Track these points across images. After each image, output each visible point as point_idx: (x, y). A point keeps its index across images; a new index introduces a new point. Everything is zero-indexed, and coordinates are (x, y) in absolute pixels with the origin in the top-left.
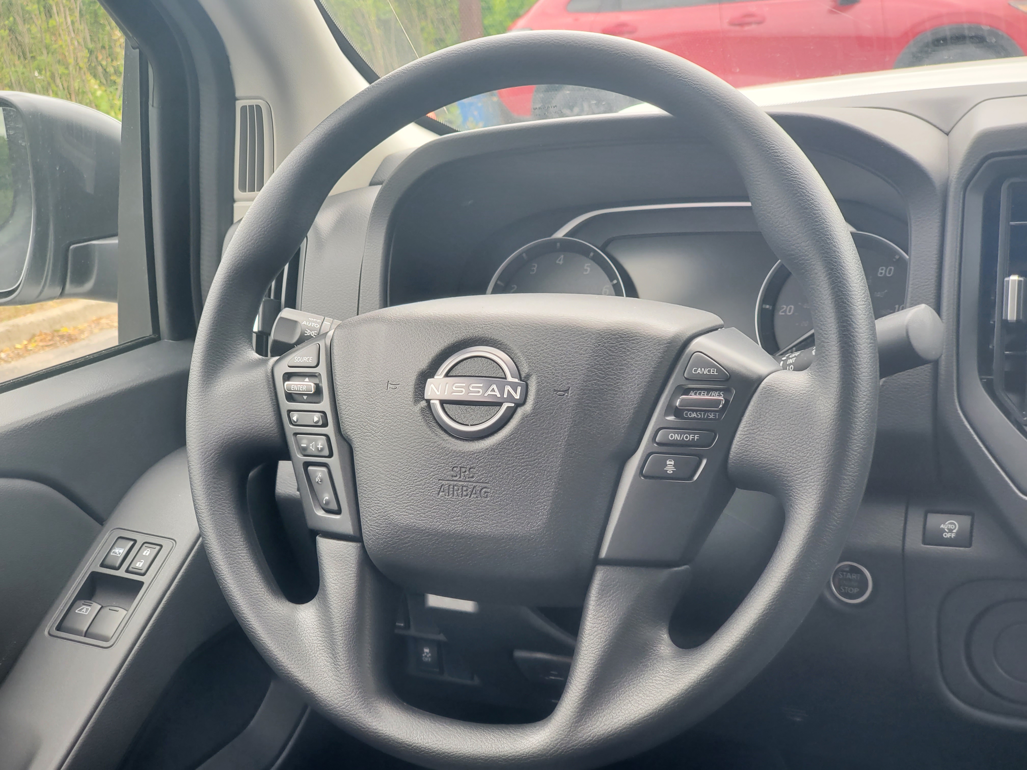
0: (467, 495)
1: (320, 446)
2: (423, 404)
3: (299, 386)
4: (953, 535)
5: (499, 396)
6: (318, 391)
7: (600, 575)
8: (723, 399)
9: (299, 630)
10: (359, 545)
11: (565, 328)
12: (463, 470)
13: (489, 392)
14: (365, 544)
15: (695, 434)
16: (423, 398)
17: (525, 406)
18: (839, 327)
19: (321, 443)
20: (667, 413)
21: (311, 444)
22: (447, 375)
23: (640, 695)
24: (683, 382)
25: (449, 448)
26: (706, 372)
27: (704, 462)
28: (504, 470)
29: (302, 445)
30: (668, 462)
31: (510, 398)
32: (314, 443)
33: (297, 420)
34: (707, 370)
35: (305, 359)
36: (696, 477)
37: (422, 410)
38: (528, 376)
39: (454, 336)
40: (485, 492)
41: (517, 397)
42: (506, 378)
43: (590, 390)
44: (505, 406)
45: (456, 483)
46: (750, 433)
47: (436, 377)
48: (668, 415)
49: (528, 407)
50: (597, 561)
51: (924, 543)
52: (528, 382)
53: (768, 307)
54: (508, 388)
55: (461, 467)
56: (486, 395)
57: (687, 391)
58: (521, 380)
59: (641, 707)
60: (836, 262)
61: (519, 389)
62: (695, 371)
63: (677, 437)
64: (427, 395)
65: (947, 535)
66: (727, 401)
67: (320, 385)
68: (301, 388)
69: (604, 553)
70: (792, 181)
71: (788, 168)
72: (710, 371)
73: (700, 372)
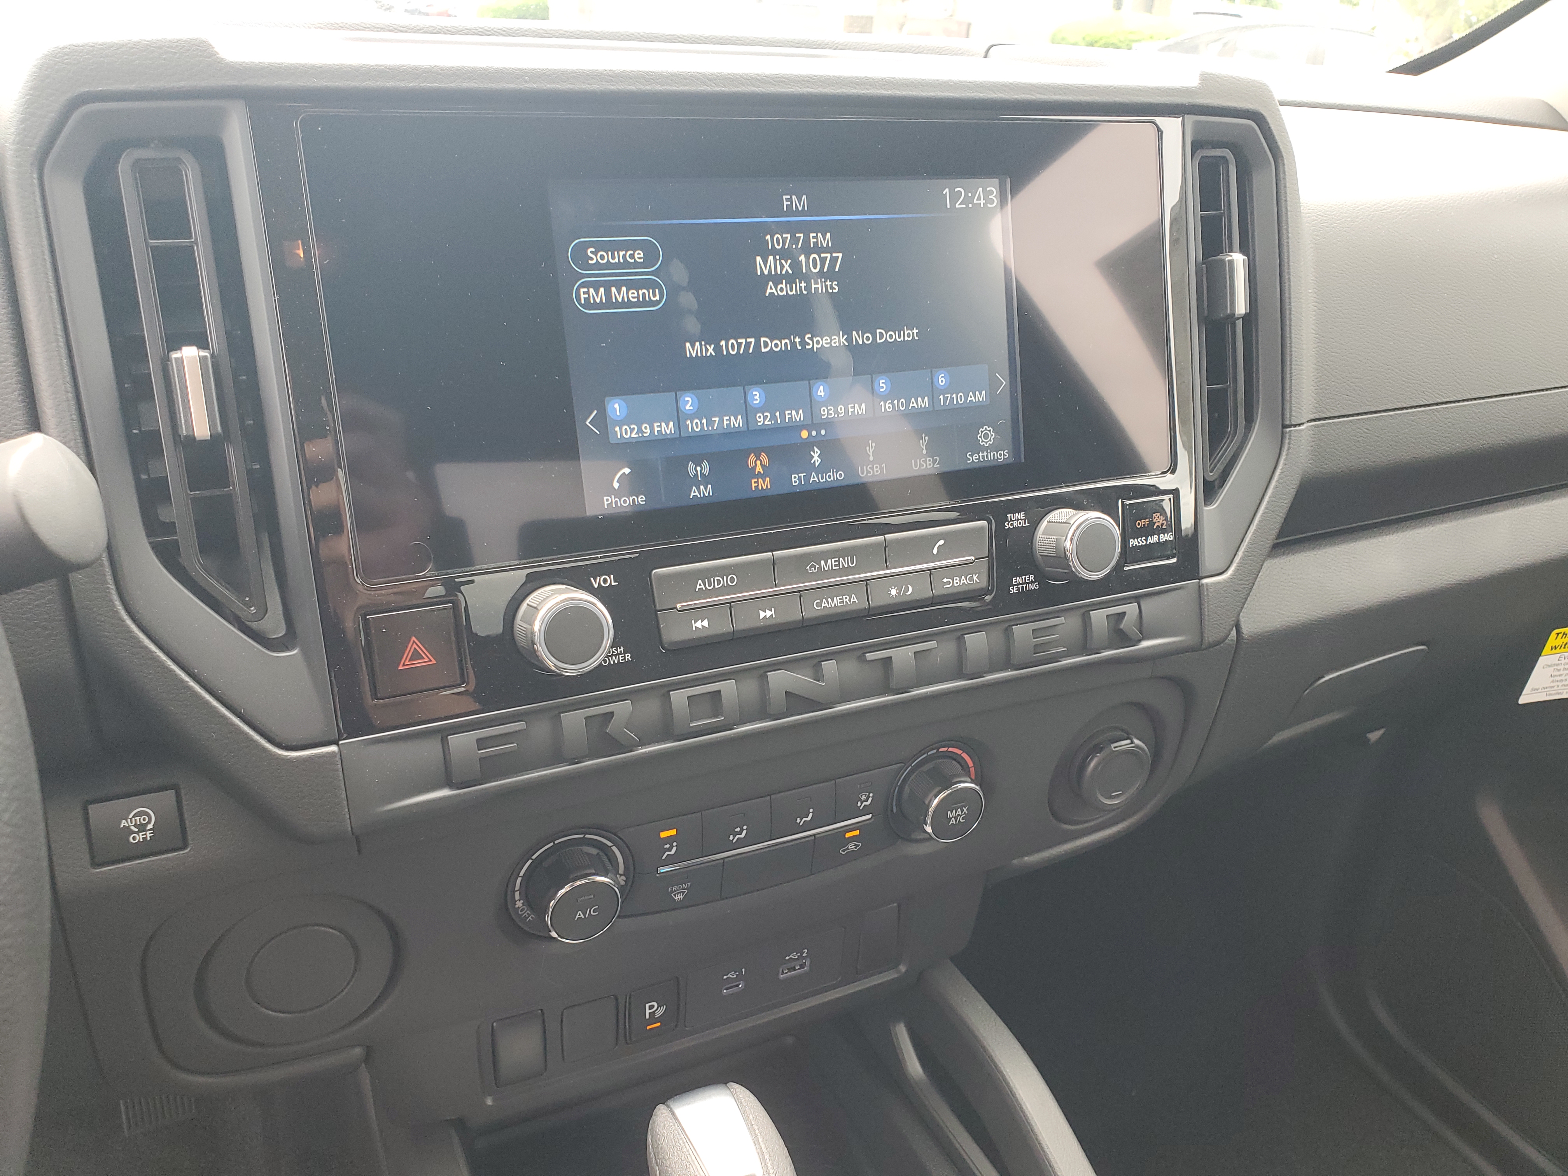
4: (149, 835)
51: (94, 862)
65: (137, 838)
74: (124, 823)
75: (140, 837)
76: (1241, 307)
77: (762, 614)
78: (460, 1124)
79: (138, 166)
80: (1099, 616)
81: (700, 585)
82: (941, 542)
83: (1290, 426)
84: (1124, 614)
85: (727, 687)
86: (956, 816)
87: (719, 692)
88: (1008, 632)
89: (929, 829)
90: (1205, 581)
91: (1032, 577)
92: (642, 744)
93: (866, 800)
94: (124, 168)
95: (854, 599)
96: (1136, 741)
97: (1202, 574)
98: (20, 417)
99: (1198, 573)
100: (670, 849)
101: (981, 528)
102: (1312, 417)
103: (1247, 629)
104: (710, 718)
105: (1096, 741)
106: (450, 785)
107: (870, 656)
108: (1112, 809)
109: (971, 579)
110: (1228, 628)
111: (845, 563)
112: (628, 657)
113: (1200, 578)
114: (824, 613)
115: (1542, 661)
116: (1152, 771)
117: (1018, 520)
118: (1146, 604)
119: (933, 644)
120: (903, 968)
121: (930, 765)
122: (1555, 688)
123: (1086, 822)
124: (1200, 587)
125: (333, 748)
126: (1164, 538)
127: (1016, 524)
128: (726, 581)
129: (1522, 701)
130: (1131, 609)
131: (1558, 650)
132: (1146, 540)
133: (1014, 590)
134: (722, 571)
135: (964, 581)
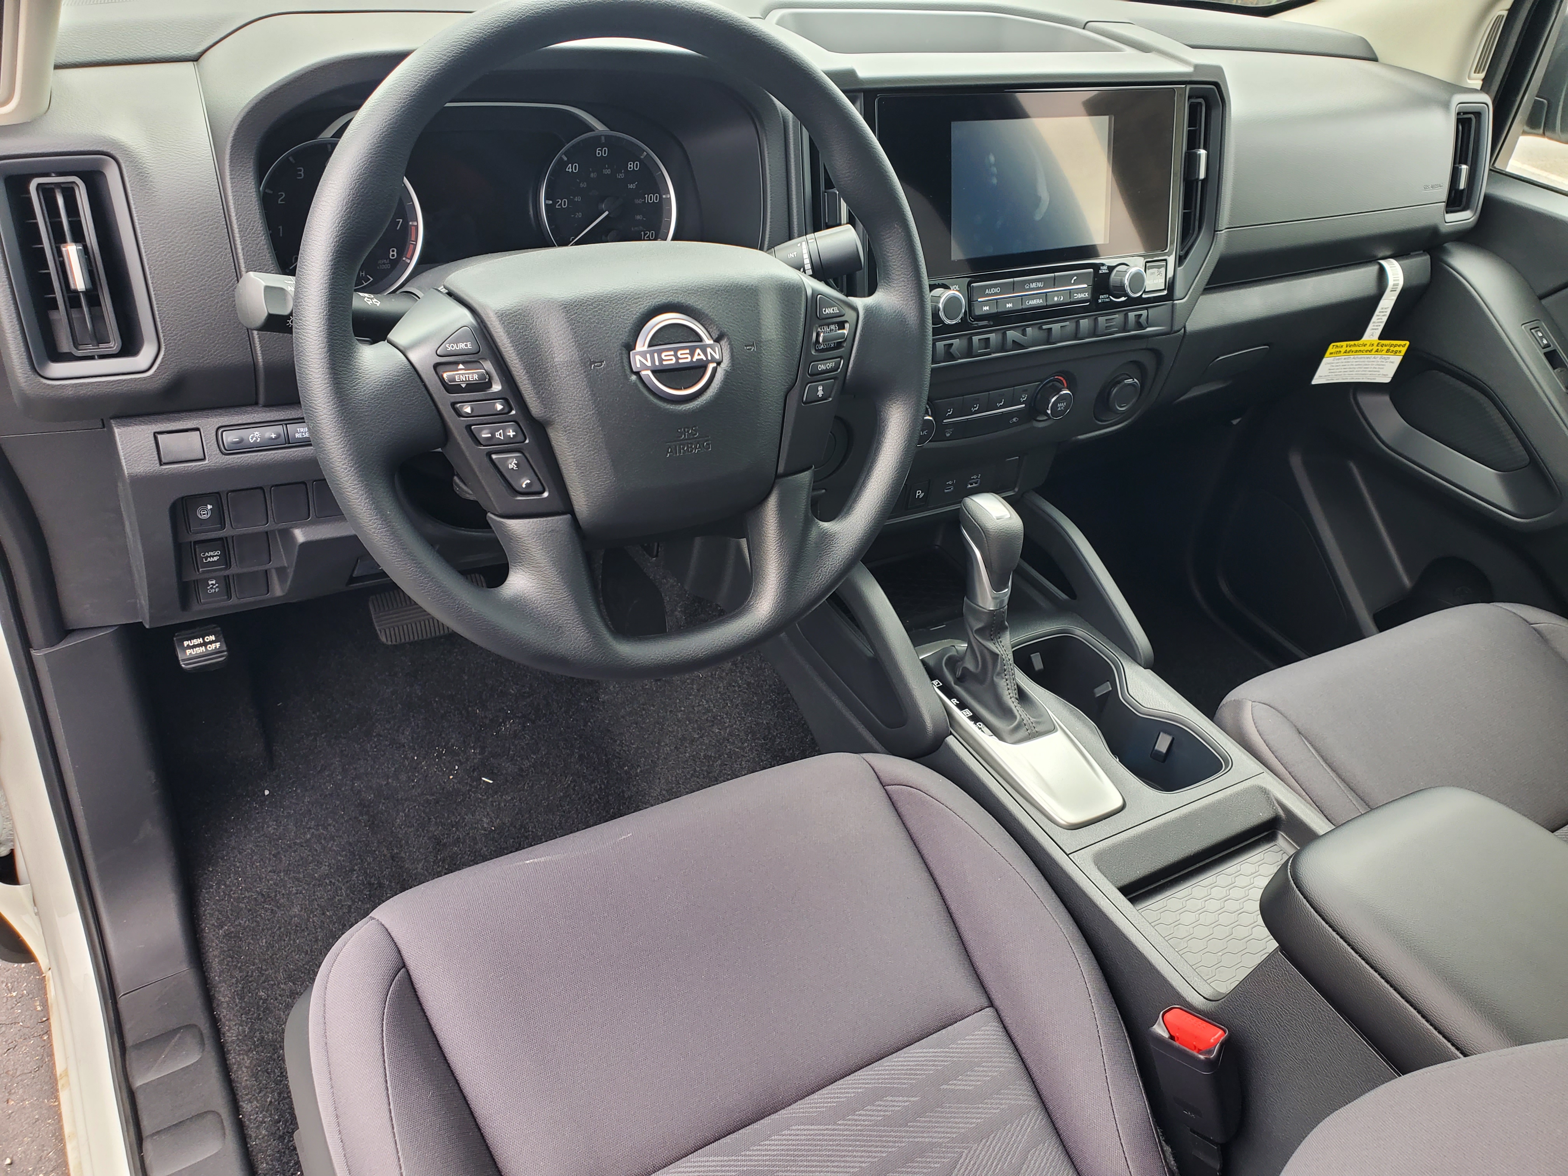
3: (467, 376)
5: (705, 359)
7: (777, 487)
13: (696, 357)
14: (578, 514)
15: (832, 362)
21: (498, 433)
26: (831, 311)
30: (819, 388)
32: (501, 431)
36: (832, 396)
42: (703, 341)
44: (711, 366)
47: (639, 349)
50: (776, 477)
54: (709, 350)
58: (714, 341)
61: (717, 349)
62: (824, 311)
63: (823, 367)
68: (470, 377)
72: (833, 310)
73: (827, 311)
76: (1202, 175)
77: (1008, 306)
80: (1132, 315)
81: (987, 292)
82: (1075, 278)
83: (1217, 231)
84: (1142, 315)
85: (992, 336)
86: (1061, 406)
87: (989, 338)
88: (1096, 320)
89: (1049, 412)
90: (1175, 302)
91: (1109, 295)
92: (960, 358)
93: (1025, 397)
95: (1041, 301)
96: (1135, 380)
97: (1175, 298)
99: (1173, 298)
100: (950, 412)
101: (1090, 273)
102: (1227, 227)
103: (1189, 328)
104: (984, 349)
105: (1118, 379)
107: (1044, 327)
108: (1123, 412)
109: (1085, 295)
110: (1180, 327)
111: (1040, 285)
113: (1174, 301)
114: (1030, 306)
115: (1325, 361)
116: (1140, 395)
118: (1150, 311)
119: (1067, 323)
121: (1051, 384)
122: (1332, 376)
123: (1109, 420)
124: (1173, 305)
127: (1104, 271)
128: (996, 290)
129: (1314, 382)
130: (1144, 313)
131: (1333, 355)
133: (1100, 301)
134: (995, 286)
135: (1083, 295)
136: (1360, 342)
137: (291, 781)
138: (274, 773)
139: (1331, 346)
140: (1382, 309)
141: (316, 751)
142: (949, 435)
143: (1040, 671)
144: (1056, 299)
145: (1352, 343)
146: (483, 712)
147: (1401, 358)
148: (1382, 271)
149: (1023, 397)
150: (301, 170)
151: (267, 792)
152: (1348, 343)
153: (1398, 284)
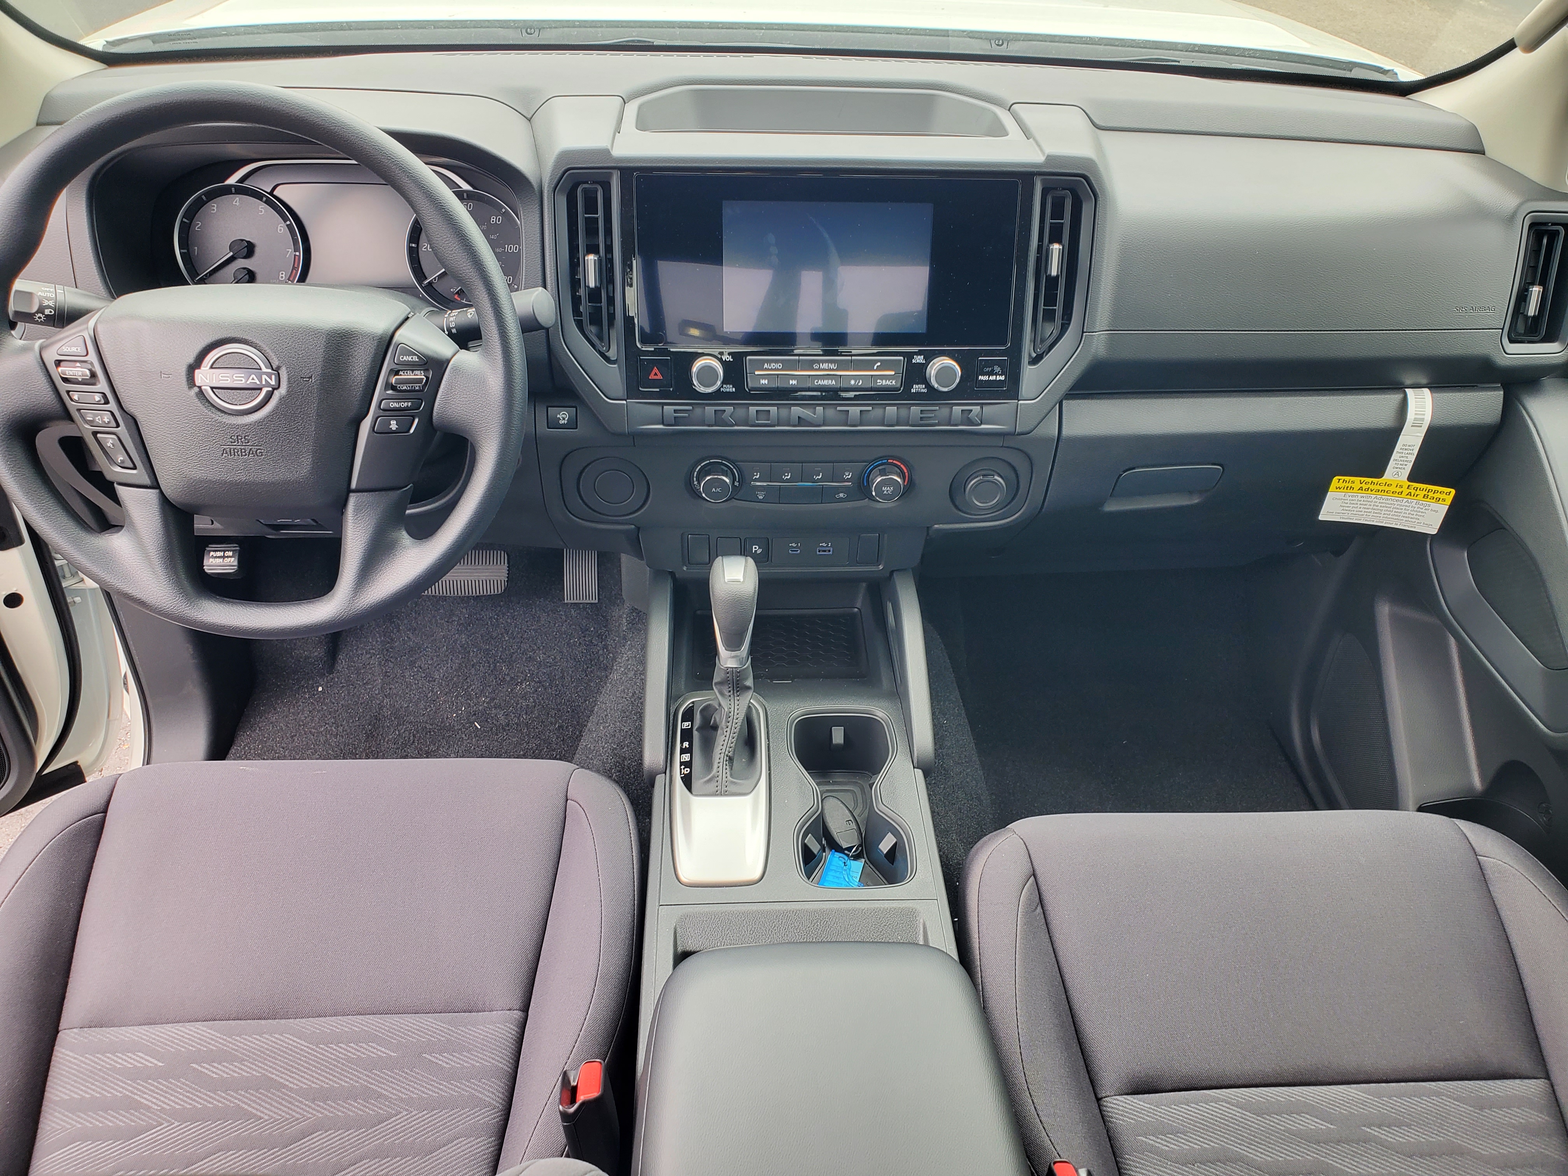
0: (246, 455)
1: (106, 420)
2: (196, 389)
3: (73, 371)
4: (566, 422)
5: (258, 383)
6: (93, 375)
7: (353, 500)
8: (423, 377)
9: (118, 557)
10: (157, 491)
11: (300, 330)
12: (240, 438)
13: (250, 381)
14: (163, 491)
15: (408, 402)
16: (195, 385)
17: (280, 389)
18: (499, 330)
19: (107, 418)
20: (386, 389)
21: (97, 418)
22: (211, 367)
23: (395, 574)
24: (395, 366)
25: (225, 422)
26: (410, 359)
27: (416, 421)
28: (272, 436)
29: (88, 419)
30: (392, 422)
31: (268, 384)
32: (99, 417)
33: (79, 399)
34: (410, 357)
35: (74, 349)
36: (412, 431)
37: (197, 394)
38: (278, 368)
39: (211, 336)
40: (260, 452)
41: (273, 383)
42: (261, 369)
43: (328, 376)
44: (265, 390)
45: (235, 447)
46: (446, 400)
47: (202, 368)
48: (387, 391)
49: (283, 390)
50: (349, 491)
51: (548, 428)
52: (279, 371)
53: (413, 245)
54: (264, 377)
55: (237, 436)
56: (248, 382)
57: (397, 373)
58: (273, 369)
59: (396, 582)
60: (491, 285)
61: (273, 377)
62: (402, 358)
63: (396, 405)
64: (198, 382)
65: (562, 422)
66: (427, 378)
67: (93, 369)
68: (75, 372)
69: (354, 485)
70: (455, 225)
71: (450, 215)
72: (412, 358)
73: (405, 358)
74: (558, 416)
75: (563, 422)
76: (1053, 271)
77: (791, 382)
78: (672, 574)
79: (585, 191)
81: (766, 366)
82: (879, 364)
83: (1087, 332)
84: (971, 410)
85: (773, 409)
86: (887, 490)
87: (770, 411)
88: (908, 409)
89: (874, 494)
90: (1021, 402)
91: (924, 386)
92: (736, 425)
93: (848, 475)
94: (579, 190)
95: (834, 382)
96: (997, 477)
97: (1020, 398)
98: (540, 282)
99: (1018, 397)
100: (755, 476)
101: (900, 360)
102: (1105, 329)
103: (1066, 432)
104: (765, 420)
105: (978, 474)
106: (663, 424)
107: (838, 408)
109: (891, 382)
110: (1030, 431)
111: (832, 366)
112: (734, 390)
113: (1018, 401)
114: (819, 386)
115: (1330, 495)
117: (919, 359)
118: (985, 408)
119: (871, 408)
120: (881, 567)
121: (882, 467)
122: (1346, 515)
123: (975, 515)
124: (1018, 404)
125: (625, 402)
126: (999, 378)
127: (918, 361)
128: (777, 366)
129: (1321, 518)
130: (976, 409)
131: (1342, 490)
132: (989, 377)
133: (913, 391)
134: (776, 361)
135: (888, 383)
136: (1380, 480)
137: (341, 685)
138: (331, 676)
139: (1336, 479)
140: (1404, 445)
141: (368, 667)
142: (762, 498)
143: (838, 745)
144: (853, 382)
145: (1370, 480)
146: (508, 670)
147: (1447, 507)
148: (1404, 403)
149: (847, 474)
150: (214, 206)
151: (320, 689)
152: (1363, 479)
153: (1423, 420)
